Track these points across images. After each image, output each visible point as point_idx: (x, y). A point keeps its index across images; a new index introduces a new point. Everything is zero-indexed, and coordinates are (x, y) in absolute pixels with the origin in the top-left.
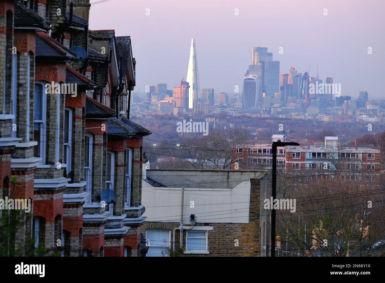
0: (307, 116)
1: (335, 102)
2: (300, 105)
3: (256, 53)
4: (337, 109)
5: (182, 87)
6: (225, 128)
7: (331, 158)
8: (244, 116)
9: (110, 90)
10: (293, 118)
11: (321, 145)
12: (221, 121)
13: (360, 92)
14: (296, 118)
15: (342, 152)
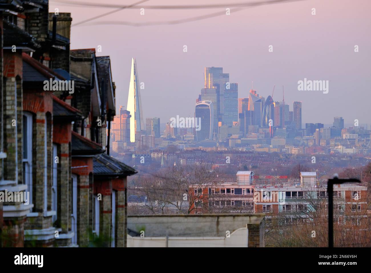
0: (272, 148)
1: (305, 131)
2: (264, 136)
3: (209, 74)
4: (307, 140)
5: (122, 116)
6: (175, 165)
7: (309, 198)
8: (198, 150)
9: (90, 121)
10: (256, 150)
11: (296, 183)
12: (169, 156)
13: (334, 118)
14: (259, 151)
15: (322, 191)
